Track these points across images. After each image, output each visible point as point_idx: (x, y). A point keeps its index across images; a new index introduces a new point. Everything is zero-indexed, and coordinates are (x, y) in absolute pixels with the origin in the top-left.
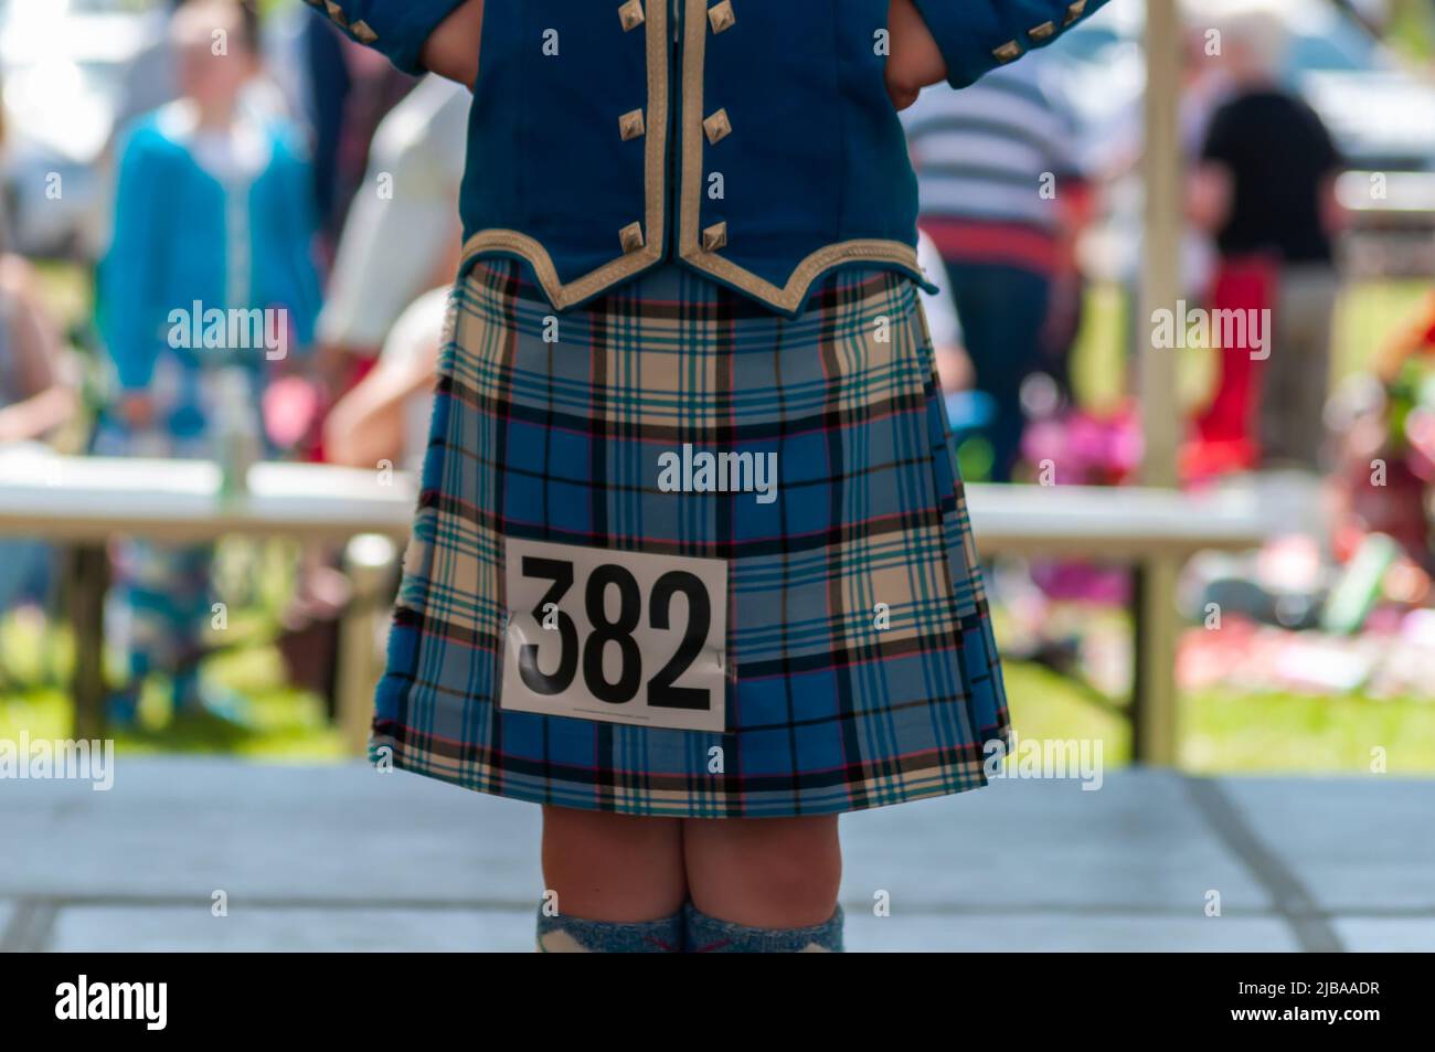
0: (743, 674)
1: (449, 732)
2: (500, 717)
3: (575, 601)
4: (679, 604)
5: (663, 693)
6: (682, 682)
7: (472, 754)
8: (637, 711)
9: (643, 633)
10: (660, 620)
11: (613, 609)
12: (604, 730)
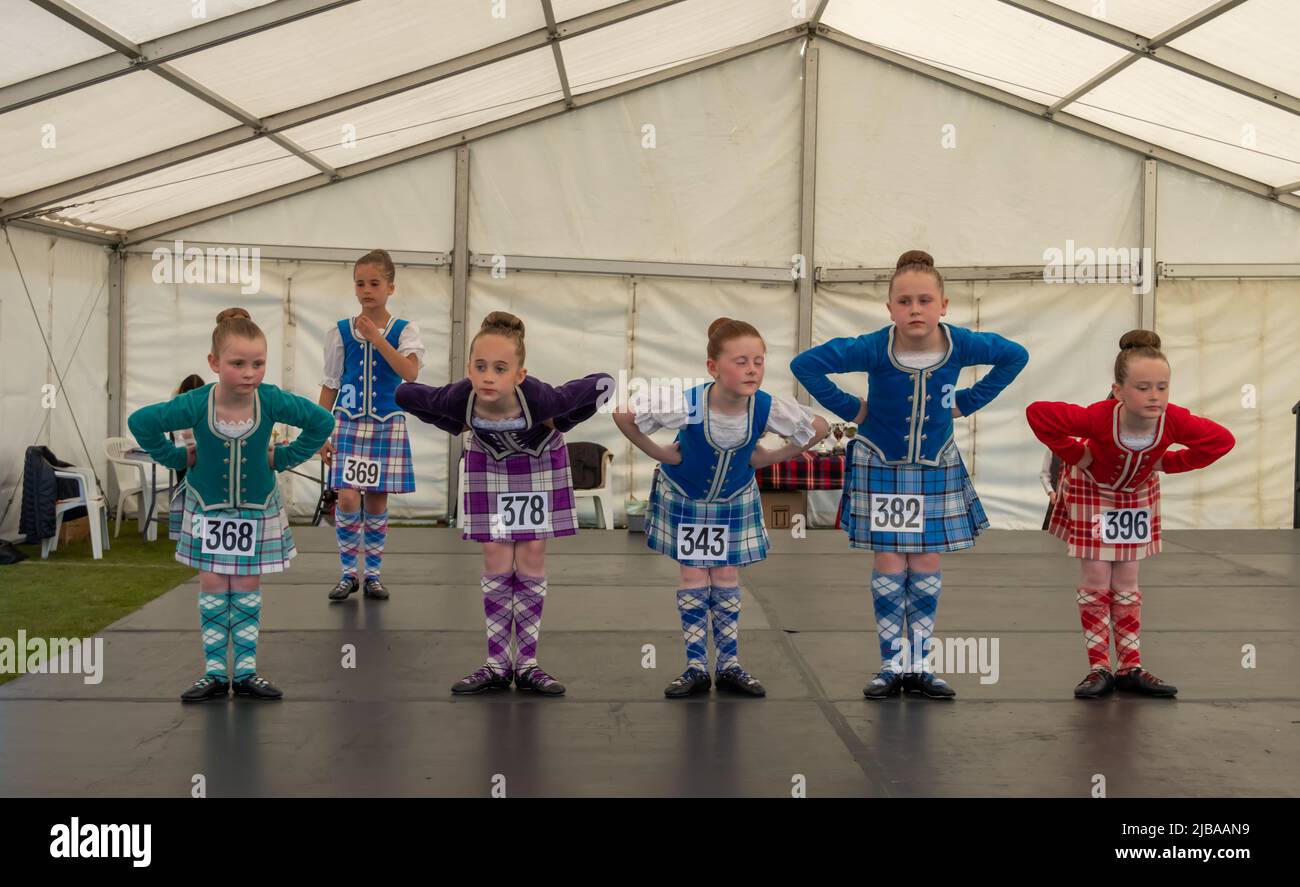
0: (927, 520)
1: (863, 538)
2: (872, 533)
3: (888, 507)
4: (913, 505)
5: (909, 525)
6: (913, 522)
7: (867, 542)
8: (903, 529)
9: (904, 512)
10: (908, 508)
11: (897, 508)
12: (896, 533)
